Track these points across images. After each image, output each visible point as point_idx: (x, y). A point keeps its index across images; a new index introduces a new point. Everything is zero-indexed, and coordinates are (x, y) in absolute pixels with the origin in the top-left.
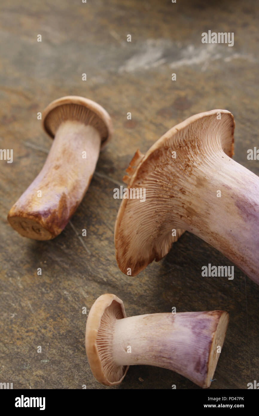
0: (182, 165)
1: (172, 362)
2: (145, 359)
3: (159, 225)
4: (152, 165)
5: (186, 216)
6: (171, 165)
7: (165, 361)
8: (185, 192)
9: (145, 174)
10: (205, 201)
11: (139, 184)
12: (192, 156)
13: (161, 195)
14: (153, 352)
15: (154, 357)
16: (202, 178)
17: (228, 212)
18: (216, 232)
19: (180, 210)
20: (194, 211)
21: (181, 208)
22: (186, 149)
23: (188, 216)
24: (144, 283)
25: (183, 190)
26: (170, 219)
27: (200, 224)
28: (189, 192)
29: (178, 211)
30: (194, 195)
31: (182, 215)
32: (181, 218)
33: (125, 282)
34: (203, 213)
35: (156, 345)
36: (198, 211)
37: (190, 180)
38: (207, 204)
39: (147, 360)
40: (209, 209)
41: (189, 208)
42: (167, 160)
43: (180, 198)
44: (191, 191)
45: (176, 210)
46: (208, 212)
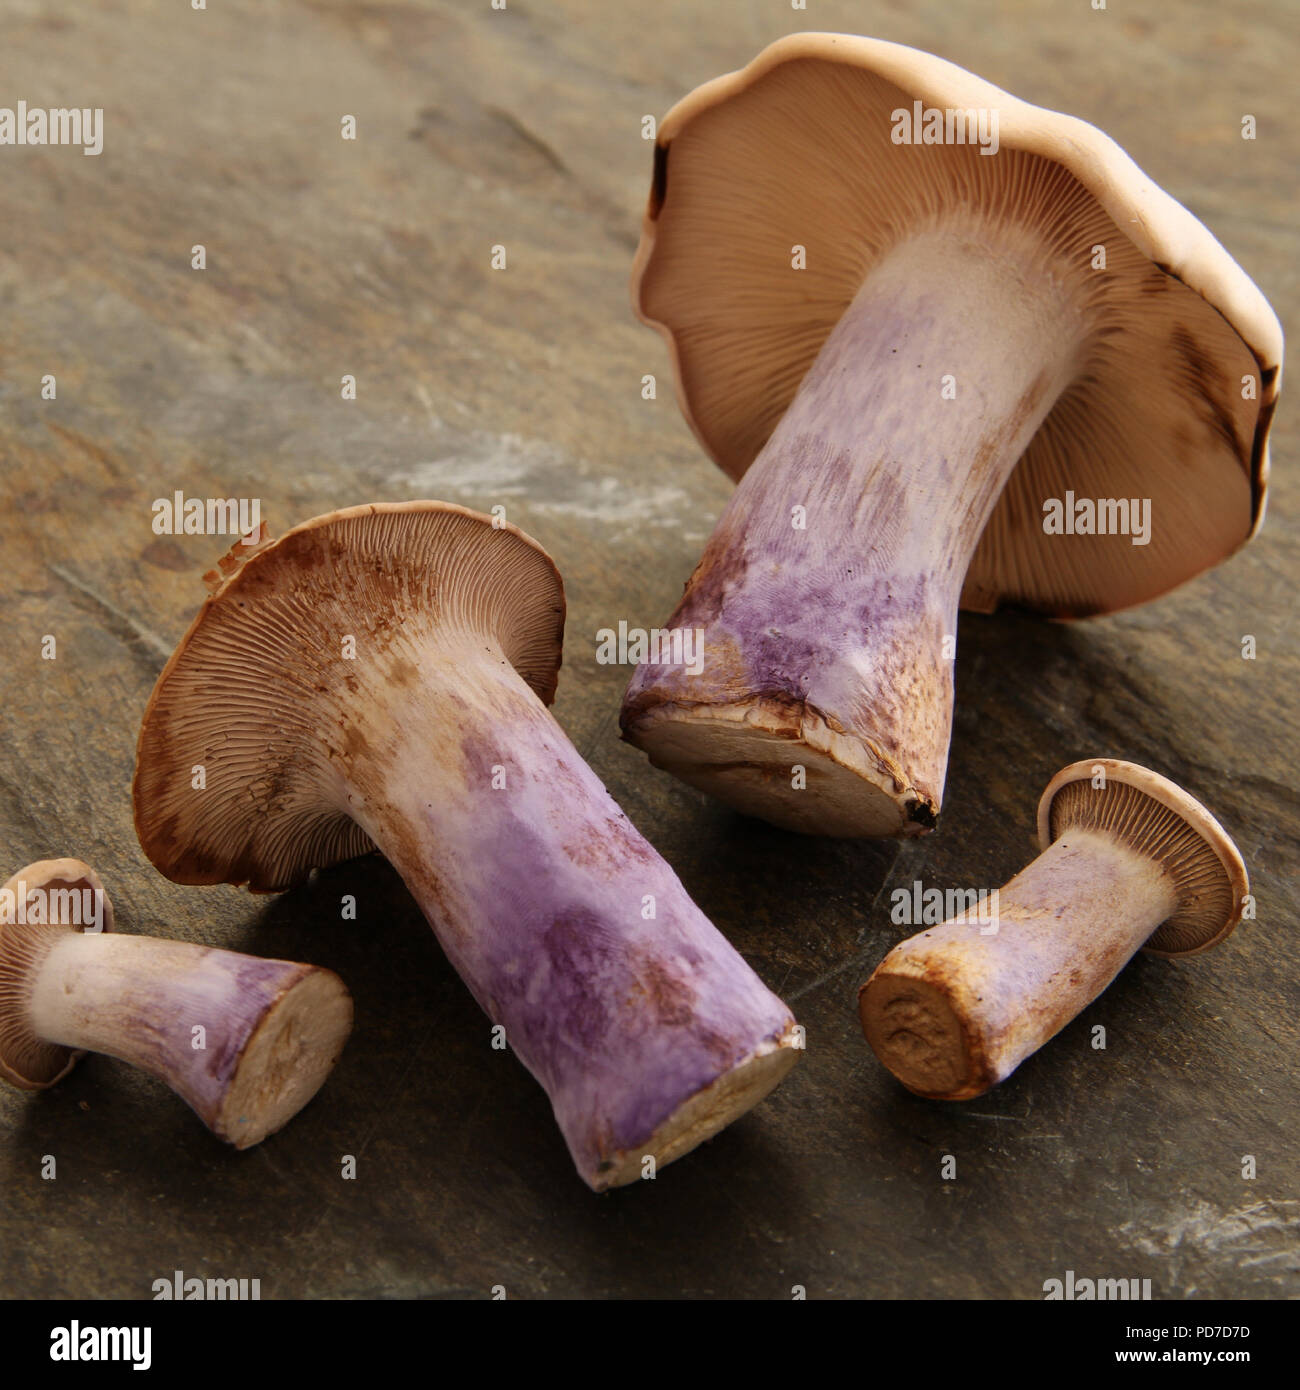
0: (370, 617)
1: (163, 1042)
2: (104, 1025)
3: (274, 765)
4: (289, 576)
5: (343, 753)
6: (342, 603)
7: (150, 1038)
8: (357, 687)
9: (264, 587)
10: (395, 720)
11: (242, 605)
12: (406, 606)
13: (295, 674)
14: (127, 1006)
15: (126, 1023)
16: (410, 665)
17: (438, 758)
18: (398, 805)
19: (332, 733)
20: (364, 741)
21: (336, 726)
22: (393, 583)
23: (347, 754)
24: (197, 930)
25: (353, 680)
26: (306, 756)
27: (367, 778)
28: (367, 690)
29: (328, 733)
30: (375, 700)
31: (336, 747)
32: (331, 756)
33: (153, 914)
34: (382, 749)
35: (142, 992)
36: (373, 741)
37: (379, 660)
38: (397, 728)
39: (109, 1027)
40: (399, 742)
41: (354, 729)
42: (334, 585)
43: (341, 698)
44: (370, 688)
45: (324, 730)
46: (393, 749)
